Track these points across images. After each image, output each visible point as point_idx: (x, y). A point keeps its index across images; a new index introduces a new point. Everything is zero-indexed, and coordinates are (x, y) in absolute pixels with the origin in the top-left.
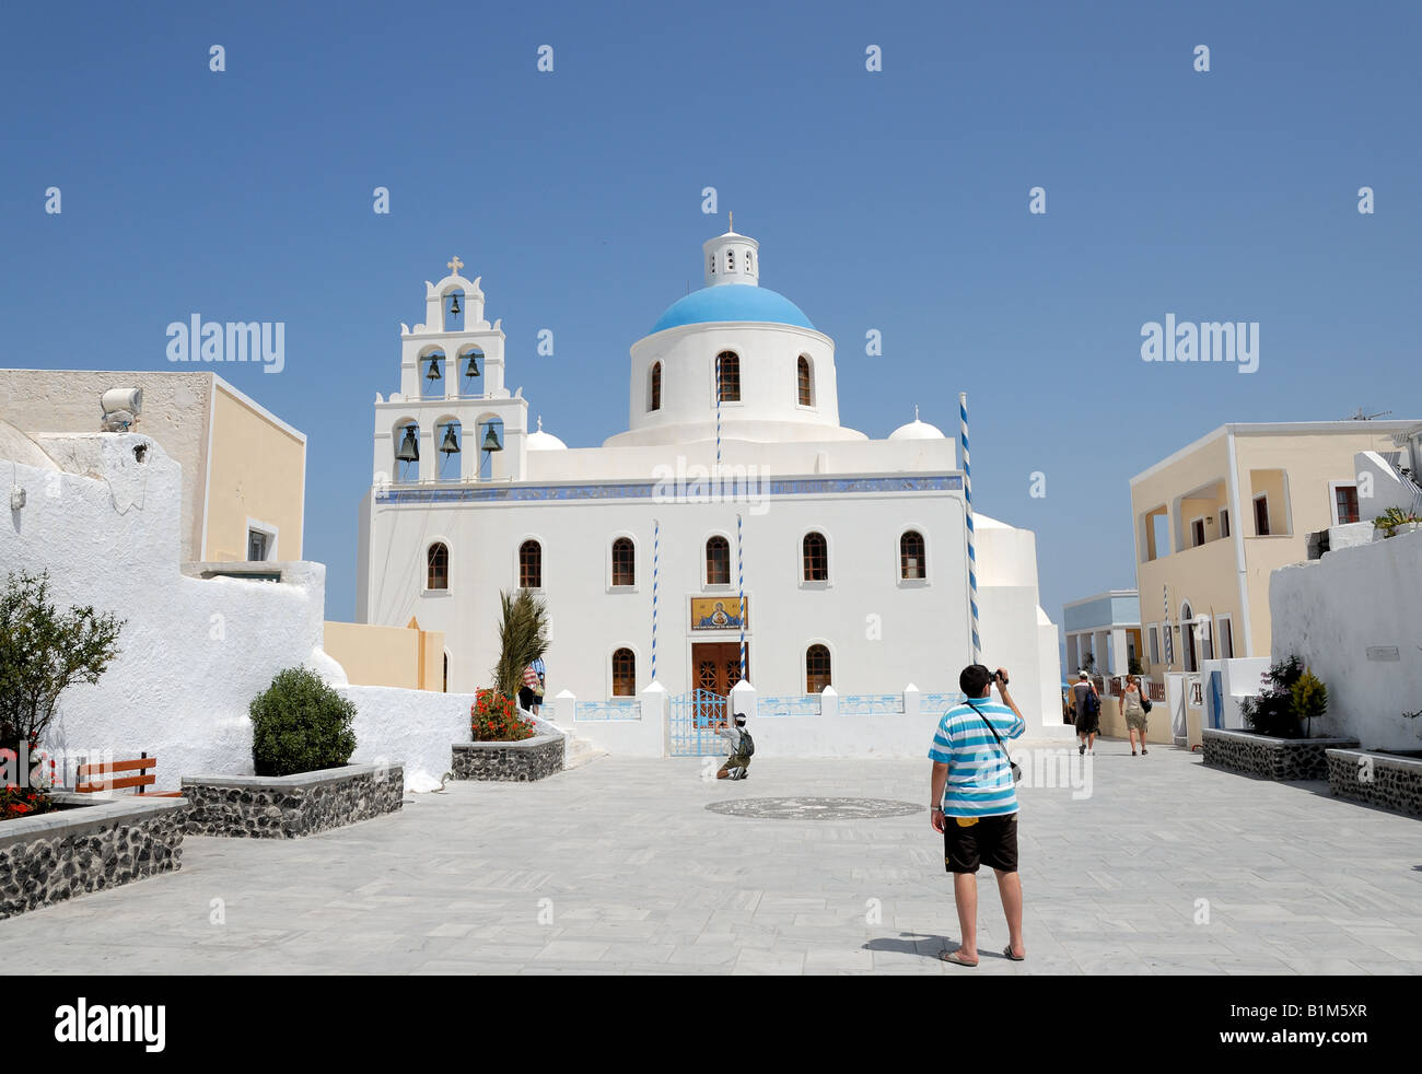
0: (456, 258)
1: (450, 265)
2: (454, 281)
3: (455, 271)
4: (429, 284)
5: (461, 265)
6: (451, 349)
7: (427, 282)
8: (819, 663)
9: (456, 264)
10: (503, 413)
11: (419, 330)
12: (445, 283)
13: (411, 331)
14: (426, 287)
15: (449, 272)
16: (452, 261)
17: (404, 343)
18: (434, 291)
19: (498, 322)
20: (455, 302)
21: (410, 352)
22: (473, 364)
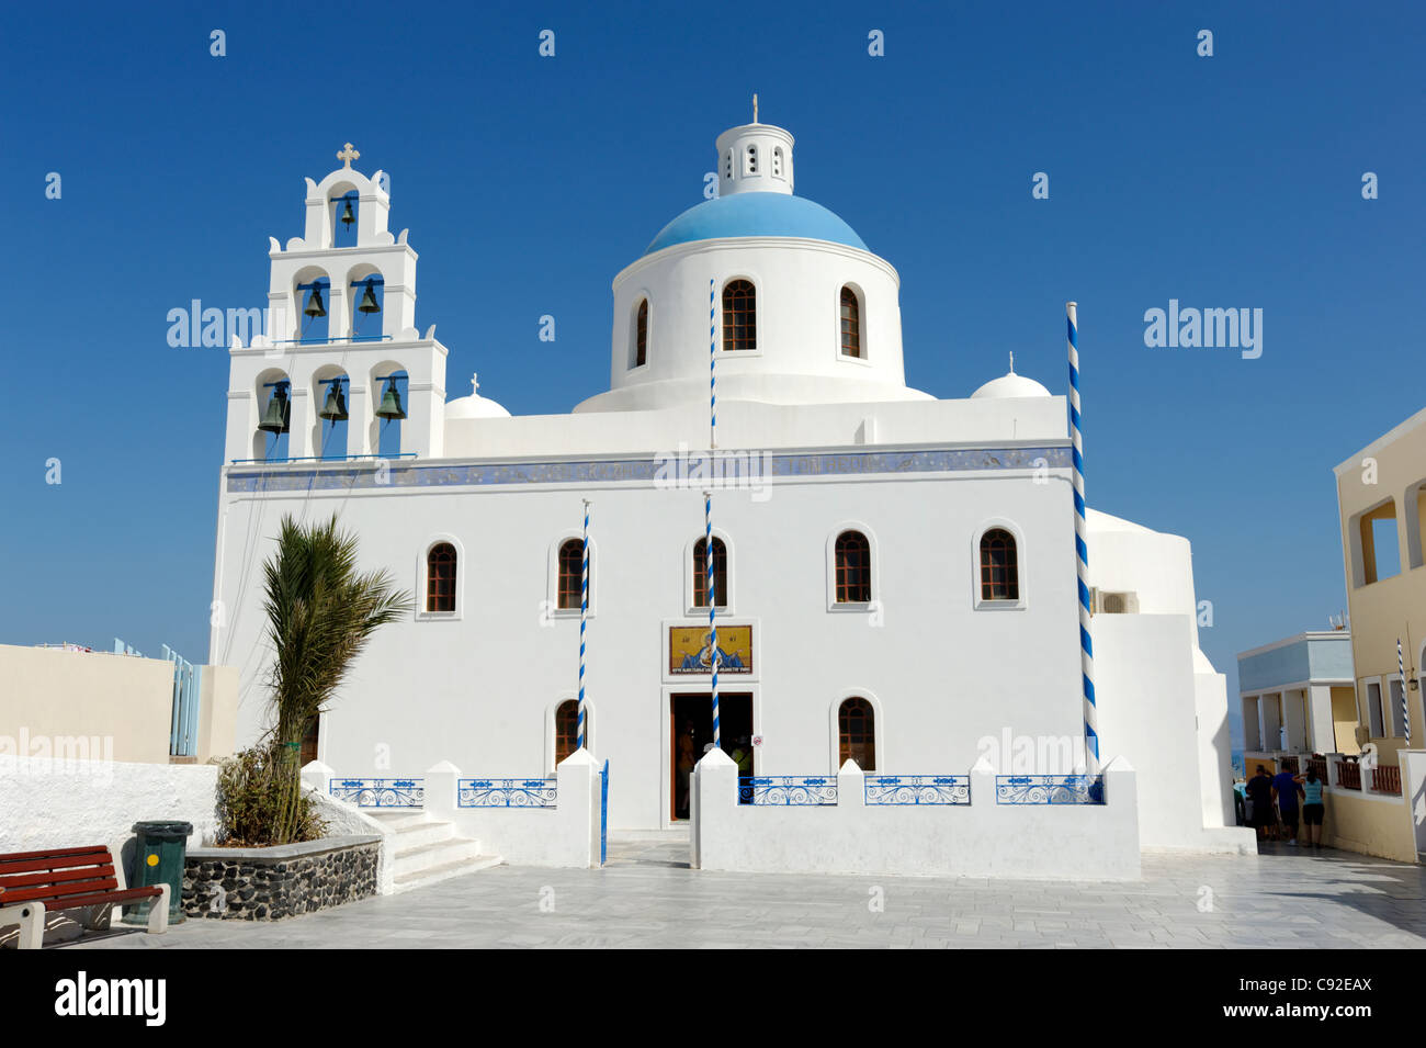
0: (348, 146)
1: (340, 155)
2: (346, 176)
3: (348, 163)
4: (310, 182)
5: (357, 154)
6: (338, 271)
7: (307, 179)
8: (857, 723)
9: (349, 153)
10: (407, 361)
11: (295, 245)
12: (333, 179)
13: (283, 248)
14: (305, 185)
15: (340, 165)
16: (343, 150)
17: (273, 262)
18: (318, 194)
19: (405, 234)
20: (347, 208)
21: (282, 276)
22: (369, 291)
